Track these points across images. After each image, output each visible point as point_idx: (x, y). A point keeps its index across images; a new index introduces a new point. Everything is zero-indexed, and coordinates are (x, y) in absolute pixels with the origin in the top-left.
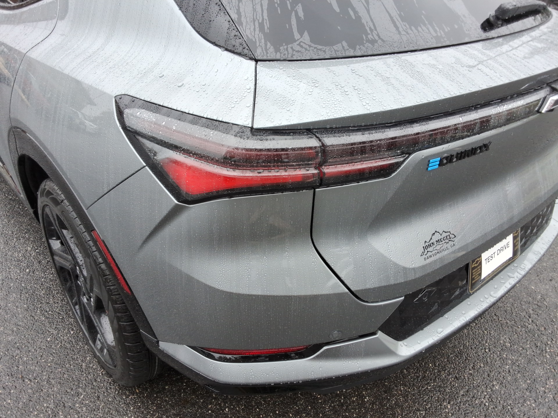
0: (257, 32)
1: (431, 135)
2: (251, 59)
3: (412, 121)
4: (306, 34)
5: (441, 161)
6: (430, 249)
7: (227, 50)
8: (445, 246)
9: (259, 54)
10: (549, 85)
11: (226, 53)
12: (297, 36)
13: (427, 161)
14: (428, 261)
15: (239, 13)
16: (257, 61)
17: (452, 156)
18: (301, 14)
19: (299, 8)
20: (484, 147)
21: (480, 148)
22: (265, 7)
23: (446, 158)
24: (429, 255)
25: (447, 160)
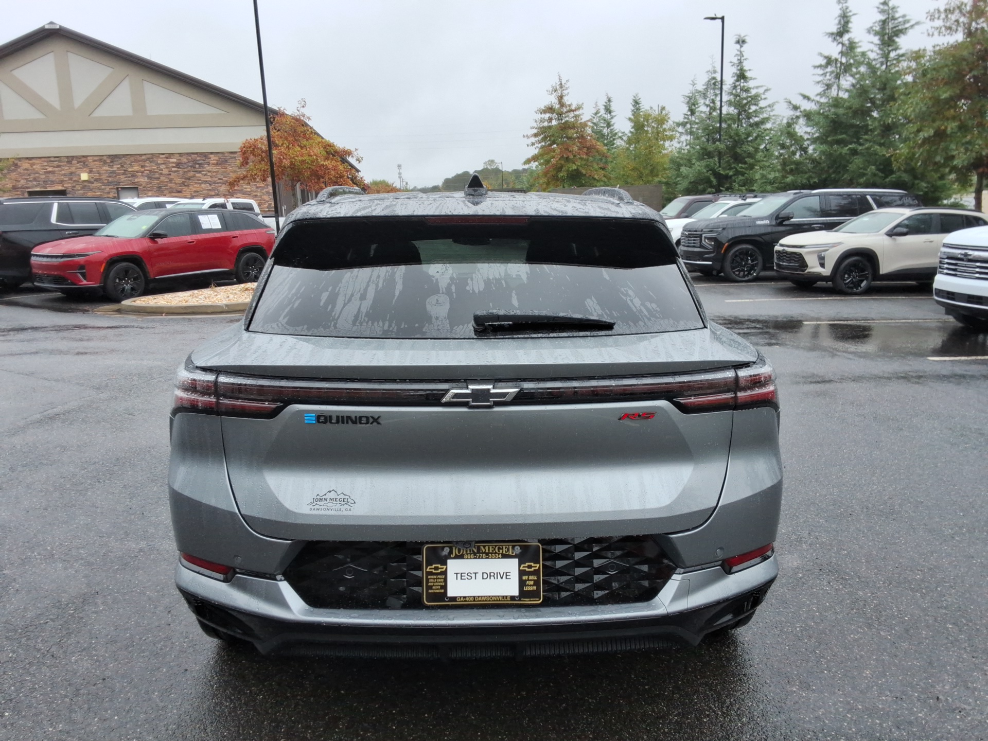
5: (318, 418)
6: (320, 503)
17: (331, 417)
21: (367, 418)
23: (324, 417)
24: (317, 507)
25: (323, 419)
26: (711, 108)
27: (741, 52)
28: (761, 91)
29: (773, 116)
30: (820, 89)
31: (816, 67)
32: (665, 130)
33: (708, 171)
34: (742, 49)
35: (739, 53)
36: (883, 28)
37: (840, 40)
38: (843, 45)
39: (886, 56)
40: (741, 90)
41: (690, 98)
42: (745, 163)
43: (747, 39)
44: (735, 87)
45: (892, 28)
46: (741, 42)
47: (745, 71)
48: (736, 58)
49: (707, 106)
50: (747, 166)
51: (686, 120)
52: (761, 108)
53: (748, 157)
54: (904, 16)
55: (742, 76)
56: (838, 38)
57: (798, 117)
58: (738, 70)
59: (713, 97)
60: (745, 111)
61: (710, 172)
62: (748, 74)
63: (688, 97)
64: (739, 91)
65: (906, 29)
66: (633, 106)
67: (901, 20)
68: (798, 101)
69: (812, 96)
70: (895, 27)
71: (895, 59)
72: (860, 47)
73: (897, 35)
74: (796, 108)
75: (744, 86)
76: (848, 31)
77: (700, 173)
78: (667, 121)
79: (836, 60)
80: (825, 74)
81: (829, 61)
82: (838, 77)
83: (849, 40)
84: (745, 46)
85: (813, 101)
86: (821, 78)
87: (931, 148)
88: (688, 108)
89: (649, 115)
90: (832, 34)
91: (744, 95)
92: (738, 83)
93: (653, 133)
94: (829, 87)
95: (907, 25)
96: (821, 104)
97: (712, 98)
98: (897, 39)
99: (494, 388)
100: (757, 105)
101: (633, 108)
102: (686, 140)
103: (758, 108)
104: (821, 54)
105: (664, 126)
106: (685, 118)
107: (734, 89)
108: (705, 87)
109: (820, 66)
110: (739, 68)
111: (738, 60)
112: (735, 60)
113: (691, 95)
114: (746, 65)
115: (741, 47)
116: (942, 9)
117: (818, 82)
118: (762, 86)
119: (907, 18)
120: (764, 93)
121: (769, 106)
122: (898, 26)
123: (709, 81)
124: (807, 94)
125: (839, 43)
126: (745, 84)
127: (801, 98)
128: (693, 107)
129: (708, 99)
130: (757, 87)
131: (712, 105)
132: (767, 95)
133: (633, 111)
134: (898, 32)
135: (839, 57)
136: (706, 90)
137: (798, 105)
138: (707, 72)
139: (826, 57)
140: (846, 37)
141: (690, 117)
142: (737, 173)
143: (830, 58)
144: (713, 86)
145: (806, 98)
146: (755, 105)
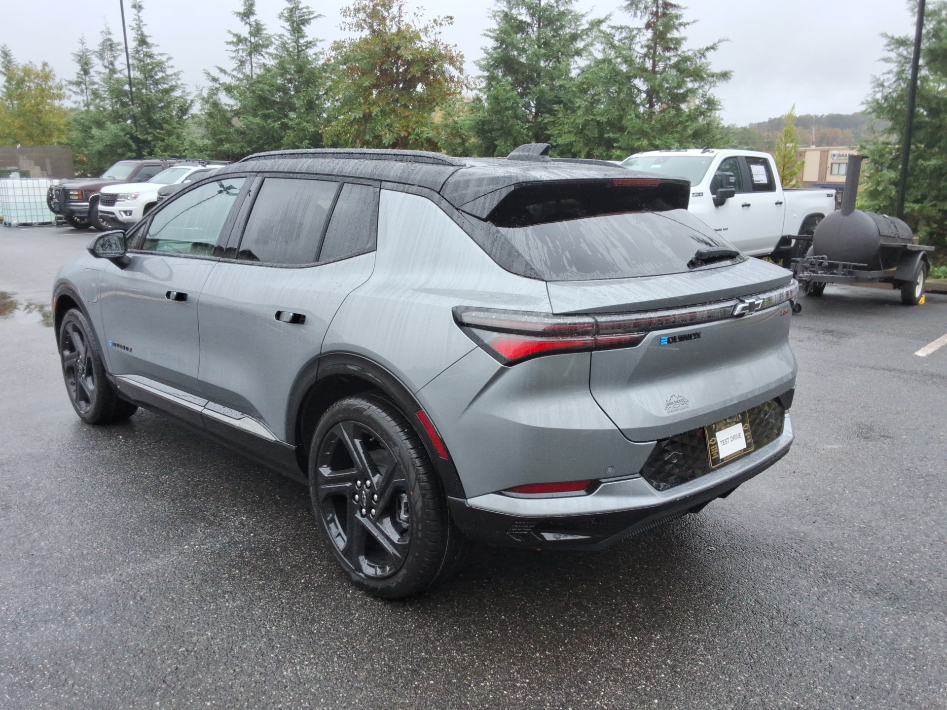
0: (543, 266)
1: (659, 321)
2: (543, 280)
3: (646, 311)
4: (573, 267)
5: (668, 339)
6: (671, 406)
7: (525, 277)
8: (681, 406)
9: (546, 278)
10: (738, 298)
11: (525, 278)
12: (568, 268)
13: (659, 338)
14: (671, 414)
15: (530, 256)
16: (546, 282)
17: (675, 337)
18: (569, 256)
19: (567, 253)
20: (697, 335)
21: (694, 334)
22: (546, 253)
23: (672, 338)
24: (670, 410)
25: (672, 340)
26: (110, 70)
27: (139, 17)
28: (164, 58)
29: (182, 84)
30: (234, 64)
31: (228, 43)
32: (50, 88)
33: (125, 135)
34: (140, 14)
35: (137, 18)
36: (291, 16)
37: (248, 21)
38: (250, 25)
39: (297, 42)
40: (144, 55)
41: (81, 57)
42: (162, 128)
43: (143, 5)
44: (137, 52)
45: (299, 17)
46: (138, 7)
47: (146, 36)
48: (135, 22)
49: (106, 67)
50: (164, 132)
51: (80, 80)
52: (167, 76)
53: (165, 123)
54: (307, 8)
55: (143, 41)
56: (245, 18)
57: (217, 89)
58: (139, 35)
59: (112, 59)
60: (152, 77)
61: (128, 136)
62: (149, 40)
63: (79, 56)
64: (142, 56)
65: (310, 19)
66: (3, 57)
67: (305, 10)
68: (216, 73)
69: (229, 71)
70: (302, 16)
71: (304, 46)
72: (265, 29)
73: (303, 24)
74: (215, 80)
75: (147, 52)
76: (253, 14)
77: (116, 136)
78: (53, 79)
79: (246, 39)
80: (237, 51)
81: (240, 40)
82: (250, 54)
83: (255, 21)
84: (142, 11)
85: (230, 75)
86: (234, 55)
87: (359, 127)
88: (80, 67)
89: (30, 70)
90: (239, 14)
91: (148, 61)
92: (140, 48)
93: (36, 89)
94: (242, 63)
95: (311, 16)
96: (239, 79)
97: (110, 59)
98: (303, 28)
99: (757, 300)
100: (164, 72)
101: (3, 60)
102: (84, 101)
103: (164, 75)
104: (229, 32)
105: (50, 83)
106: (78, 77)
107: (137, 53)
108: (100, 48)
109: (232, 43)
110: (140, 32)
111: (137, 24)
112: (134, 24)
113: (81, 54)
114: (146, 31)
115: (139, 12)
116: (352, 8)
117: (233, 58)
118: (164, 54)
119: (310, 9)
120: (167, 61)
121: (175, 74)
122: (304, 16)
123: (104, 42)
124: (224, 68)
125: (246, 23)
126: (148, 50)
127: (218, 71)
128: (86, 67)
129: (106, 61)
130: (161, 54)
131: (111, 67)
132: (170, 63)
133: (3, 63)
134: (305, 22)
135: (247, 36)
136: (103, 50)
137: (216, 77)
138: (102, 32)
139: (235, 35)
140: (252, 19)
141: (84, 77)
142: (156, 138)
143: (240, 37)
144: (109, 47)
145: (222, 71)
146: (162, 71)
